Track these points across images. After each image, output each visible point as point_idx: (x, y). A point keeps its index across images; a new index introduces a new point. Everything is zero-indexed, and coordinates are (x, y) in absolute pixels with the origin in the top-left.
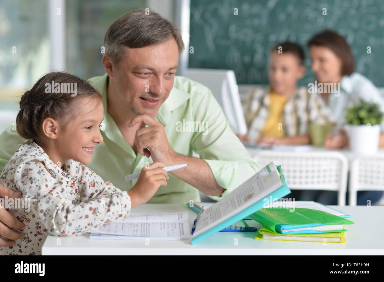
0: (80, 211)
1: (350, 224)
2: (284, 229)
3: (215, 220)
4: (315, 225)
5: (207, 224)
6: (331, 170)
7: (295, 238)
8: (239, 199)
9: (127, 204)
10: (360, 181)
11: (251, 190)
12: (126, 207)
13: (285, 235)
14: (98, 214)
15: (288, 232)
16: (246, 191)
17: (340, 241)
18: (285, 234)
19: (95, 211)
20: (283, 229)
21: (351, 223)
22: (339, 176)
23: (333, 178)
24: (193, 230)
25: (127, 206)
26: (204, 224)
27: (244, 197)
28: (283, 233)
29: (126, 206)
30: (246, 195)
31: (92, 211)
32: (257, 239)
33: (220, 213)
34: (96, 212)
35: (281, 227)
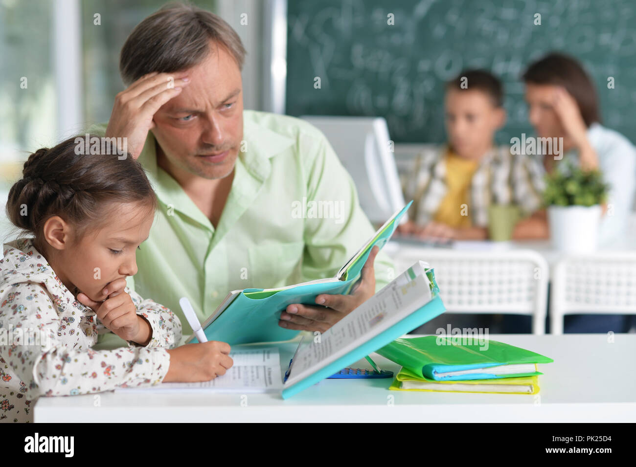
0: (85, 364)
1: (547, 362)
2: (437, 373)
3: (323, 358)
4: (488, 364)
5: (310, 365)
6: (520, 281)
7: (455, 386)
8: (362, 324)
9: (162, 365)
10: (568, 299)
11: (381, 308)
12: (160, 369)
13: (438, 383)
14: (112, 376)
15: (445, 377)
16: (373, 310)
17: (530, 391)
18: (439, 381)
19: (109, 370)
20: (434, 372)
21: (548, 360)
22: (533, 289)
23: (524, 294)
24: (287, 376)
25: (162, 368)
26: (305, 365)
27: (369, 320)
28: (435, 378)
29: (160, 367)
30: (373, 317)
31: (104, 369)
32: (393, 389)
33: (330, 347)
34: (110, 372)
35: (432, 369)
